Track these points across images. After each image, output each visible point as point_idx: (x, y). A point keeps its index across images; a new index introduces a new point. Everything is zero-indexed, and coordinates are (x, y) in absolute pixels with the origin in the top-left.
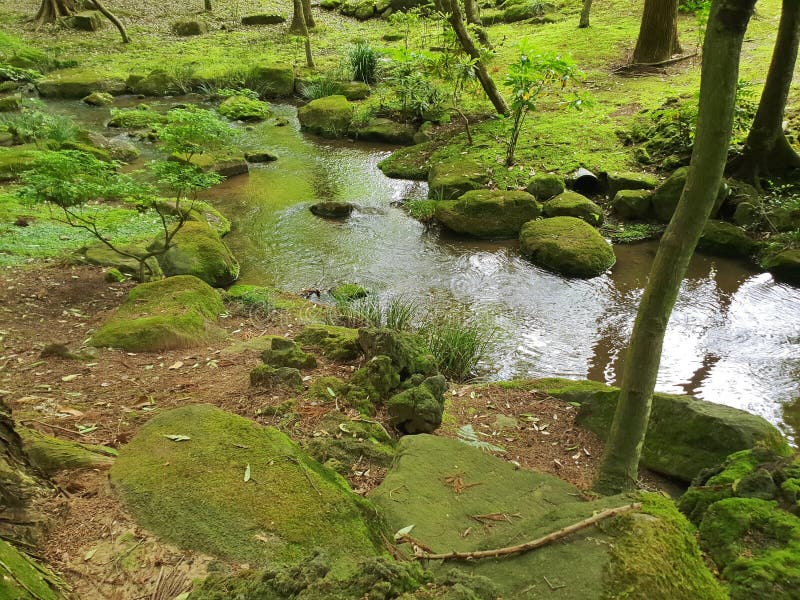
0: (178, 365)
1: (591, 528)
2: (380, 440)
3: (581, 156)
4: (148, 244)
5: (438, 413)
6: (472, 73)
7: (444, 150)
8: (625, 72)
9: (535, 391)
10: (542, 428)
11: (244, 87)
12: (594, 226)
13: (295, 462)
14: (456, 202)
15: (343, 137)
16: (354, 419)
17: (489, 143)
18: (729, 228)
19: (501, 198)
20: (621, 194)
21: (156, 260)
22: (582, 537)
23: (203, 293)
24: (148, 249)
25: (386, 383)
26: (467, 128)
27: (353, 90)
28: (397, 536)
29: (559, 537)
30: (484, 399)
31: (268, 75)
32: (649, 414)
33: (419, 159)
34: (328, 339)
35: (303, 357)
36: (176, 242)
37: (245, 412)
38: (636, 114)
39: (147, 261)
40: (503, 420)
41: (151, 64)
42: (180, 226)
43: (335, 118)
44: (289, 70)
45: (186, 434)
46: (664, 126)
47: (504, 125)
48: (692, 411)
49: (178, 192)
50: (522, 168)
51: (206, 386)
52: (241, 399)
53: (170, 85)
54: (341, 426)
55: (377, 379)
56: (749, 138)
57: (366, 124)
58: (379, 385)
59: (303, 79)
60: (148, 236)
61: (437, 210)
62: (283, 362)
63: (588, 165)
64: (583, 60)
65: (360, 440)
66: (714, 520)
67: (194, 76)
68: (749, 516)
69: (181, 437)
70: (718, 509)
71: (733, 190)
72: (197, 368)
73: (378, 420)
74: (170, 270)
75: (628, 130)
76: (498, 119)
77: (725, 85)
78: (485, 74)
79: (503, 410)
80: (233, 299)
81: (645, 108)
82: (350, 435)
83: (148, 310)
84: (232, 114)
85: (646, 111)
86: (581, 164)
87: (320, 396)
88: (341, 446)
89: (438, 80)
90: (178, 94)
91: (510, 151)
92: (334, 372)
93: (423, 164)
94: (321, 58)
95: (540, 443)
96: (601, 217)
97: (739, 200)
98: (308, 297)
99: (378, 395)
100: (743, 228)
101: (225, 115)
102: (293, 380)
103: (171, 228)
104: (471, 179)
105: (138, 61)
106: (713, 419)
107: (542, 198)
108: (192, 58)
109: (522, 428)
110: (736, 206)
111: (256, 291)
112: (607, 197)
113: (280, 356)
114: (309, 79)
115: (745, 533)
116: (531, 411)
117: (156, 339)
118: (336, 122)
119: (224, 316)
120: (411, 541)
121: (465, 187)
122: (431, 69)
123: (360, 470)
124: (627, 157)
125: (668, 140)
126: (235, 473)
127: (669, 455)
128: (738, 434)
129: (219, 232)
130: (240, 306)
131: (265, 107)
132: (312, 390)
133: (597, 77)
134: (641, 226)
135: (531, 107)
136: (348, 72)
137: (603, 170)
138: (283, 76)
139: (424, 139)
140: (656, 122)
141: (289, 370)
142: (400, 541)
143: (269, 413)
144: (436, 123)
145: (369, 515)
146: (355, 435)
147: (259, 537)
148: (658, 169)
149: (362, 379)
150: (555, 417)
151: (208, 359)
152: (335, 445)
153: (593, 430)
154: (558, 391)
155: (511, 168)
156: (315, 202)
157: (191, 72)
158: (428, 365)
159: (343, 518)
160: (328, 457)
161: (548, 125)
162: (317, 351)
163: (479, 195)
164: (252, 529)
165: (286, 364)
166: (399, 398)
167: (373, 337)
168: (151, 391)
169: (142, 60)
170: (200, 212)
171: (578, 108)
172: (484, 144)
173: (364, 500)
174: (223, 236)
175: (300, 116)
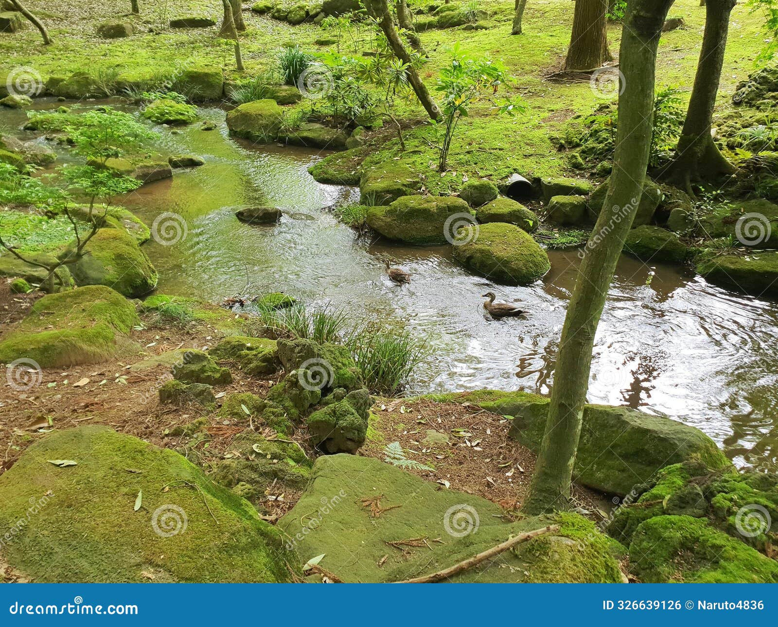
0: (84, 381)
1: (505, 554)
2: (297, 461)
3: (514, 162)
4: (60, 253)
5: (360, 430)
6: (403, 77)
7: (376, 156)
8: (557, 78)
9: (467, 404)
10: (474, 444)
11: (170, 90)
12: (528, 232)
13: (192, 488)
14: (388, 208)
15: (273, 142)
16: (269, 438)
17: (422, 148)
18: (662, 233)
19: (433, 203)
20: (555, 199)
21: (67, 269)
22: (496, 564)
23: (116, 303)
24: (59, 258)
25: (306, 398)
26: (399, 133)
27: (284, 94)
28: (306, 567)
29: (471, 564)
30: (415, 413)
31: (195, 78)
32: (580, 427)
33: (350, 164)
34: (245, 352)
35: (218, 371)
36: (89, 249)
37: (151, 433)
38: (569, 120)
39: (56, 270)
40: (434, 436)
41: (74, 66)
42: (94, 233)
43: (264, 122)
44: (217, 74)
45: (73, 459)
46: (596, 131)
47: (436, 131)
48: (627, 423)
49: (92, 198)
50: (455, 173)
51: (112, 404)
52: (149, 418)
53: (92, 87)
54: (254, 447)
55: (296, 394)
56: (680, 144)
57: (297, 128)
58: (298, 400)
59: (232, 82)
60: (61, 244)
61: (369, 216)
62: (195, 377)
63: (521, 170)
64: (516, 67)
65: (275, 461)
66: (643, 540)
67: (119, 78)
68: (678, 535)
69: (67, 462)
70: (648, 529)
71: (666, 195)
72: (105, 385)
73: (296, 439)
74: (82, 279)
75: (561, 136)
76: (431, 124)
77: (643, 90)
78: (417, 79)
79: (434, 425)
80: (150, 310)
81: (578, 114)
82: (265, 456)
83: (54, 323)
84: (157, 117)
85: (579, 117)
86: (515, 170)
87: (234, 414)
88: (253, 469)
89: (370, 85)
90: (101, 97)
91: (443, 156)
92: (250, 387)
93: (355, 169)
94: (251, 61)
95: (472, 460)
96: (535, 223)
97: (671, 206)
98: (231, 307)
99: (297, 412)
100: (677, 234)
101: (149, 118)
102: (205, 397)
103: (84, 235)
104: (404, 185)
105: (60, 63)
106: (647, 431)
107: (476, 204)
108: (118, 61)
109: (454, 445)
110: (669, 211)
111: (175, 301)
112: (542, 203)
113: (193, 371)
114: (238, 82)
115: (674, 554)
116: (462, 426)
117: (60, 353)
118: (265, 127)
119: (139, 329)
120: (320, 571)
121: (398, 193)
122: (363, 73)
123: (273, 495)
124: (561, 162)
125: (601, 146)
126: (125, 501)
127: (604, 471)
128: (673, 446)
129: (138, 239)
130: (156, 317)
131: (191, 110)
132: (225, 407)
133: (529, 83)
134: (576, 232)
135: (463, 113)
136: (279, 76)
137: (537, 175)
138: (211, 80)
139: (356, 144)
140: (589, 127)
141: (201, 386)
142: (309, 573)
143: (177, 433)
144: (369, 128)
145: (275, 544)
146: (269, 456)
147: (145, 573)
148: (592, 174)
149: (280, 395)
150: (488, 432)
151: (117, 375)
152: (247, 467)
153: (527, 445)
154: (491, 404)
155: (444, 174)
156: (241, 208)
157: (115, 75)
158: (352, 378)
159: (243, 549)
160: (239, 481)
161: (481, 131)
162: (233, 365)
163: (412, 201)
164: (138, 565)
165: (199, 380)
166: (319, 414)
167: (292, 350)
168: (50, 411)
169: (64, 62)
170: (118, 218)
171: (510, 113)
172: (417, 149)
173: (271, 528)
174: (142, 244)
175: (228, 121)
